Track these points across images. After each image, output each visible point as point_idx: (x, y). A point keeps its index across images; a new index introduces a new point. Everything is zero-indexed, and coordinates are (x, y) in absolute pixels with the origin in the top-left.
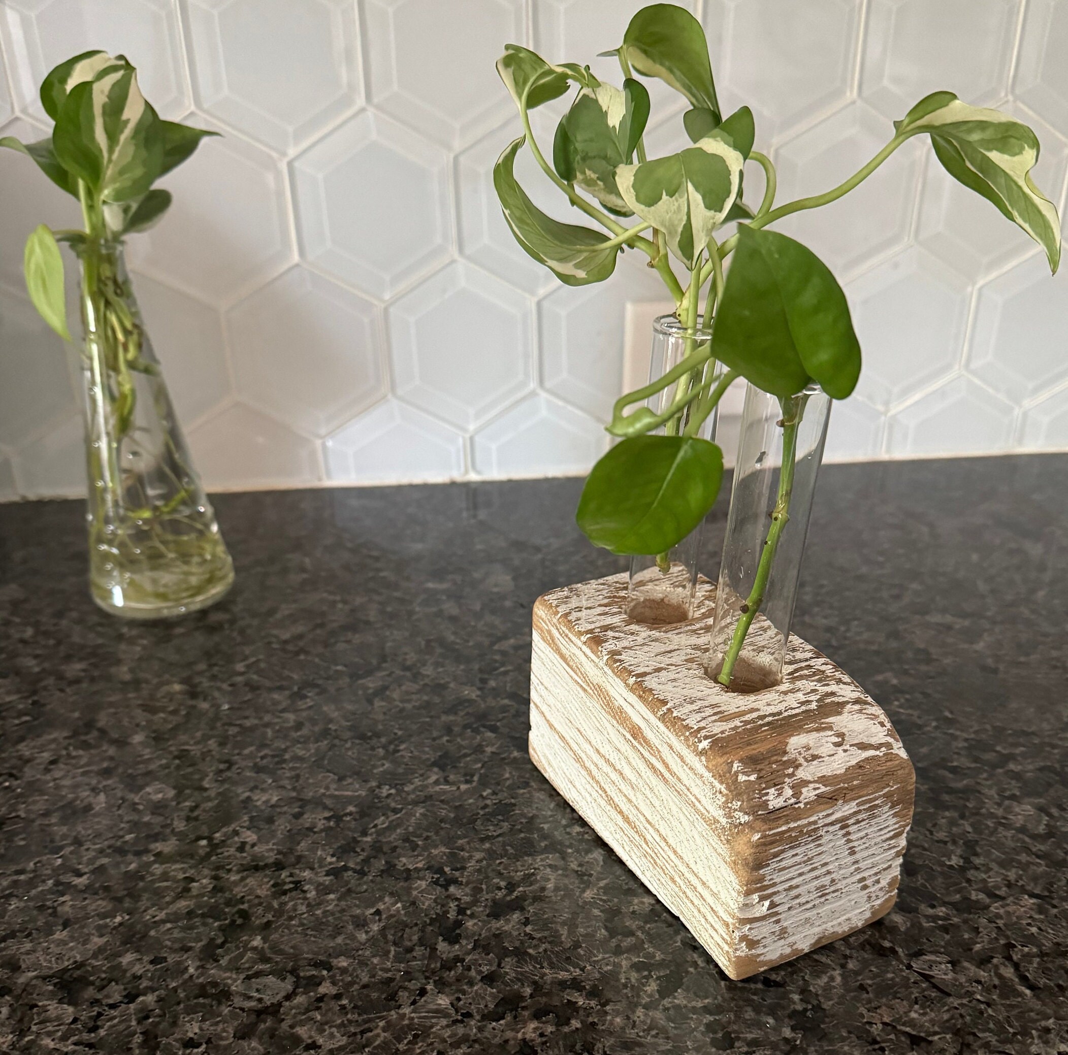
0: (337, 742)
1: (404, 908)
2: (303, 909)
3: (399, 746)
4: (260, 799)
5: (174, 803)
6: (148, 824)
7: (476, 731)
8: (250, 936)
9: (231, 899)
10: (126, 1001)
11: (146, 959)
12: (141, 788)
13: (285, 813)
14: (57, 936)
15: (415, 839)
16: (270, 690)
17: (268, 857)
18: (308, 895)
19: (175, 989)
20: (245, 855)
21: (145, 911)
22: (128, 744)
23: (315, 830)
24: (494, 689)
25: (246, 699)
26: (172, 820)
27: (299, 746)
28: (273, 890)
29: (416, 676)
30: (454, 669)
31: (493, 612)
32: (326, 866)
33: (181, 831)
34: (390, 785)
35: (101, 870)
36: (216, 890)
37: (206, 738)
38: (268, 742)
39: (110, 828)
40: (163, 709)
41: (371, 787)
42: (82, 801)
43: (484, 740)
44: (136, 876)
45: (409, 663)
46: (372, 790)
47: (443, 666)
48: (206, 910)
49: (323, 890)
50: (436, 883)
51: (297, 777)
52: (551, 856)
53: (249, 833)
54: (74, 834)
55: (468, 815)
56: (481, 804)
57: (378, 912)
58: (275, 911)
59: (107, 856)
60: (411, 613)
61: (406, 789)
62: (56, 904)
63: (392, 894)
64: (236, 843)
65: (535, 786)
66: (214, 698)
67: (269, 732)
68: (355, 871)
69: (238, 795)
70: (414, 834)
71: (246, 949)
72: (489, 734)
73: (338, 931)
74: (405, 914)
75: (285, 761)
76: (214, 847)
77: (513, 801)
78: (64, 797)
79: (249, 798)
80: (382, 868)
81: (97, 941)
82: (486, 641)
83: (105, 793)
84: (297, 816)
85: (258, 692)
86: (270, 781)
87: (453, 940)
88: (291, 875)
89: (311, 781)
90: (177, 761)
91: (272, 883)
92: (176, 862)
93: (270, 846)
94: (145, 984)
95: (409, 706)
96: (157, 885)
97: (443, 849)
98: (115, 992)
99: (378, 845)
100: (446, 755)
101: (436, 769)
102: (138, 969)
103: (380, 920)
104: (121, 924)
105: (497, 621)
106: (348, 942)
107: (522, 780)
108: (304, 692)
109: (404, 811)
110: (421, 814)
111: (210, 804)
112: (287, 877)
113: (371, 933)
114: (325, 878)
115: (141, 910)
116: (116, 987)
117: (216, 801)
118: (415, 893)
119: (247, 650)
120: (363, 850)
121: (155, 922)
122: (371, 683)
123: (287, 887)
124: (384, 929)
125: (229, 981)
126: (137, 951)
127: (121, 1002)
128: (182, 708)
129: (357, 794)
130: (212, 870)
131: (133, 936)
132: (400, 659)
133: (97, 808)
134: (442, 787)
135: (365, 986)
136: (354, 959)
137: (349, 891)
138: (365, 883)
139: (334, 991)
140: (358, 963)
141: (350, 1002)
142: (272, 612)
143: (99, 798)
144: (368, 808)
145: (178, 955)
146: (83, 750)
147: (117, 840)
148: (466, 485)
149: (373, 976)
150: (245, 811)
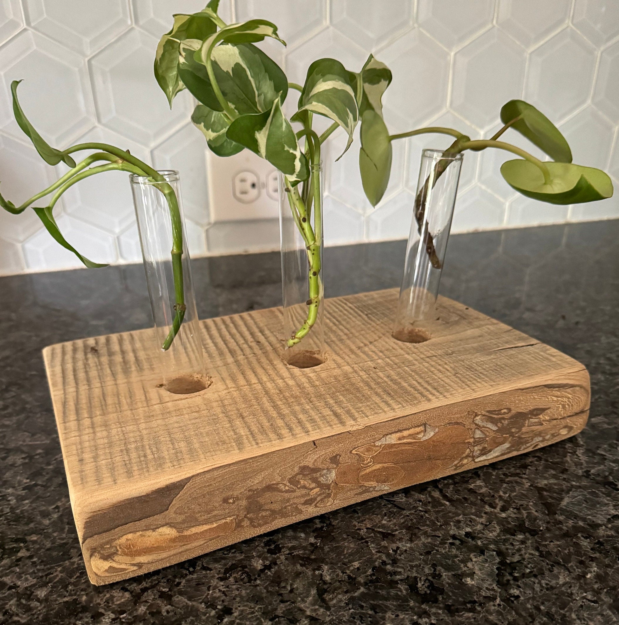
0: (30, 415)
2: (8, 510)
18: (11, 502)
23: (16, 465)
27: (5, 419)
32: (23, 485)
41: (53, 438)
49: (20, 499)
51: (4, 436)
57: (57, 507)
68: (42, 486)
73: (30, 520)
80: (60, 482)
84: (3, 458)
89: (13, 438)
99: (58, 469)
103: (58, 512)
106: (37, 526)
108: (10, 388)
113: (52, 520)
114: (22, 492)
120: (47, 473)
124: (61, 516)
129: (44, 442)
135: (48, 550)
136: (42, 535)
137: (38, 497)
138: (49, 492)
139: (28, 554)
140: (44, 537)
141: (39, 559)
144: (51, 449)
148: (118, 267)
149: (54, 543)
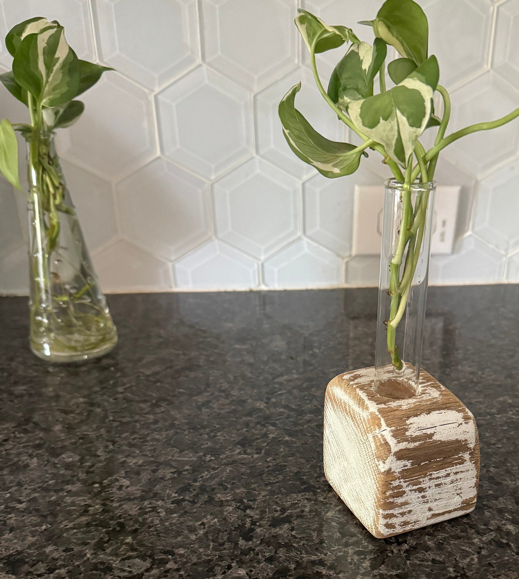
0: (179, 431)
1: (219, 521)
2: (158, 522)
3: (217, 433)
4: (132, 462)
5: (79, 464)
6: (63, 475)
7: (264, 426)
8: (125, 537)
9: (113, 517)
10: (48, 572)
11: (61, 549)
12: (58, 455)
13: (147, 469)
14: (6, 536)
15: (226, 484)
16: (139, 402)
17: (136, 494)
18: (161, 515)
19: (78, 566)
20: (122, 492)
21: (60, 523)
22: (52, 431)
23: (165, 479)
24: (274, 403)
25: (124, 407)
26: (78, 473)
27: (156, 433)
28: (139, 511)
29: (227, 396)
30: (250, 392)
31: (275, 361)
32: (171, 498)
33: (83, 479)
34: (211, 455)
35: (34, 500)
36: (104, 511)
37: (98, 428)
38: (137, 430)
39: (40, 477)
40: (72, 412)
41: (200, 456)
42: (23, 462)
43: (268, 431)
44: (56, 503)
45: (223, 388)
46: (200, 457)
47: (244, 390)
48: (98, 522)
49: (170, 512)
50: (238, 508)
51: (155, 450)
52: (307, 493)
53: (125, 480)
54: (18, 480)
55: (258, 471)
56: (266, 465)
57: (203, 524)
58: (140, 523)
59: (38, 492)
60: (225, 361)
61: (221, 457)
62: (5, 519)
63: (212, 514)
64: (117, 486)
65: (298, 456)
66: (104, 406)
67: (138, 425)
68: (189, 501)
69: (119, 459)
70: (225, 481)
71: (122, 543)
72: (271, 428)
73: (179, 534)
74: (220, 525)
75: (147, 441)
76: (103, 488)
77: (285, 464)
78: (12, 460)
79: (125, 461)
80: (206, 500)
81: (31, 539)
82: (270, 377)
83: (37, 458)
84: (154, 471)
85: (132, 403)
86: (138, 452)
87: (248, 538)
88: (150, 503)
89: (163, 452)
90: (81, 441)
91: (138, 507)
92: (80, 496)
93: (138, 487)
94: (60, 563)
95: (223, 412)
96: (68, 508)
97: (243, 490)
98: (41, 568)
99: (204, 487)
100: (245, 438)
101: (239, 446)
102: (56, 555)
103: (204, 528)
104: (45, 530)
105: (277, 366)
106: (185, 540)
107: (291, 452)
108: (160, 403)
109: (219, 469)
110: (230, 471)
111: (101, 464)
112: (147, 504)
113: (199, 535)
114: (171, 505)
115: (58, 522)
116: (42, 565)
117: (105, 463)
118: (225, 513)
119: (125, 380)
120: (194, 490)
121: (66, 529)
122: (200, 399)
123: (147, 510)
124: (207, 533)
125: (112, 562)
126: (55, 545)
127: (45, 573)
128: (85, 411)
129: (191, 459)
130: (102, 500)
131: (53, 536)
132: (218, 386)
133: (32, 466)
134: (242, 456)
135: (195, 564)
136: (188, 549)
137: (186, 512)
138: (195, 508)
139: (176, 566)
140: (191, 551)
141: (185, 573)
142: (140, 359)
143: (33, 460)
144: (198, 467)
145: (81, 547)
146: (24, 434)
147: (44, 484)
148: (259, 293)
149: (200, 559)
150: (122, 468)
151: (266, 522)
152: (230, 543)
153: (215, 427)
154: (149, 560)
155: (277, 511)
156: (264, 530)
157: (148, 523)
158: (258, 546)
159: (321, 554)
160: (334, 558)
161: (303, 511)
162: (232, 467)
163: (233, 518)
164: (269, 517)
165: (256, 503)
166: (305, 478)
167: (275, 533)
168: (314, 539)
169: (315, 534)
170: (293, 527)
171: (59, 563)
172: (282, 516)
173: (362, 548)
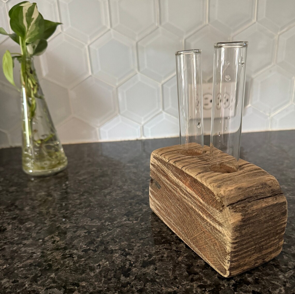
0: (92, 208)
1: (109, 264)
2: (72, 264)
3: (113, 209)
4: (63, 226)
5: (34, 228)
6: (23, 234)
7: (141, 204)
8: (51, 273)
9: (46, 260)
11: (11, 281)
12: (24, 223)
13: (71, 231)
15: (116, 239)
16: (73, 194)
17: (62, 246)
18: (74, 259)
20: (54, 245)
21: (15, 264)
22: (24, 210)
23: (81, 236)
26: (32, 233)
27: (79, 210)
28: (62, 257)
29: (121, 189)
30: (134, 187)
32: (82, 248)
33: (34, 237)
34: (109, 221)
35: (4, 249)
36: (42, 257)
37: (49, 208)
38: (69, 209)
39: (11, 236)
40: (37, 200)
42: (4, 227)
43: (143, 207)
44: (16, 251)
45: (119, 185)
46: (102, 223)
47: (130, 186)
48: (36, 264)
49: (80, 257)
50: (122, 254)
51: (77, 219)
52: (166, 245)
53: (57, 237)
55: (136, 231)
56: (141, 227)
57: (99, 265)
58: (61, 264)
59: (7, 245)
60: (121, 172)
61: (114, 223)
63: (105, 259)
64: (52, 241)
66: (54, 196)
67: (70, 206)
68: (93, 250)
69: (56, 225)
70: (116, 237)
72: (145, 205)
73: (83, 272)
74: (109, 266)
75: (74, 214)
76: (44, 242)
77: (152, 226)
79: (59, 226)
80: (103, 249)
82: (145, 179)
83: (12, 225)
84: (75, 232)
85: (69, 194)
86: (68, 221)
87: (127, 275)
89: (82, 220)
90: (38, 215)
91: (62, 254)
92: (30, 247)
93: (64, 242)
95: (118, 197)
96: (22, 255)
97: (126, 243)
99: (102, 241)
100: (129, 212)
101: (125, 216)
102: (7, 285)
103: (100, 268)
104: (5, 268)
106: (87, 276)
108: (84, 194)
109: (113, 230)
110: (119, 231)
111: (46, 228)
112: (68, 252)
113: (96, 273)
114: (81, 253)
115: (14, 263)
117: (48, 227)
118: (114, 258)
120: (97, 243)
121: (18, 268)
122: (106, 191)
123: (67, 256)
124: (101, 271)
125: (40, 290)
126: (8, 278)
128: (43, 199)
129: (97, 224)
130: (42, 250)
131: (9, 272)
132: (117, 184)
133: (8, 230)
134: (127, 222)
136: (88, 283)
137: (90, 257)
138: (96, 255)
140: (89, 284)
142: (77, 173)
143: (9, 226)
144: (101, 229)
145: (23, 280)
146: (8, 212)
147: (12, 240)
148: (141, 141)
149: (95, 289)
150: (57, 230)
151: (139, 264)
152: (115, 279)
153: (113, 206)
154: (63, 290)
155: (146, 257)
156: (137, 269)
157: (66, 265)
158: (133, 281)
159: (175, 287)
160: (184, 290)
161: (162, 257)
162: (120, 228)
163: (118, 262)
164: (141, 261)
165: (133, 251)
166: (164, 235)
167: (144, 272)
168: (170, 276)
169: (170, 273)
170: (156, 268)
171: (8, 291)
172: (149, 260)
173: (203, 283)
